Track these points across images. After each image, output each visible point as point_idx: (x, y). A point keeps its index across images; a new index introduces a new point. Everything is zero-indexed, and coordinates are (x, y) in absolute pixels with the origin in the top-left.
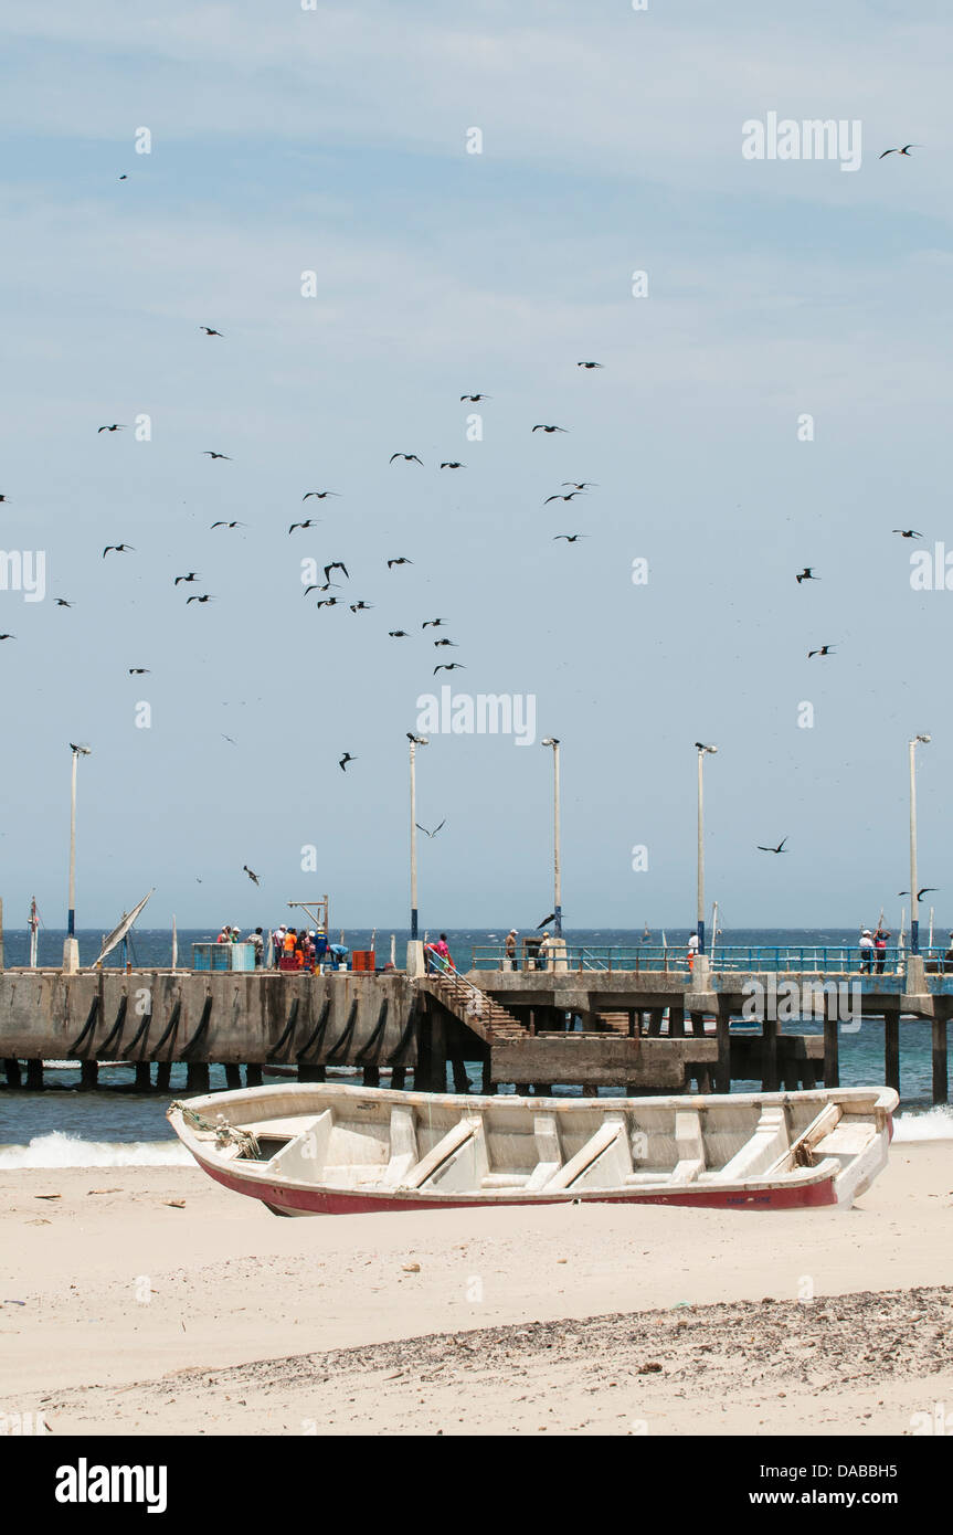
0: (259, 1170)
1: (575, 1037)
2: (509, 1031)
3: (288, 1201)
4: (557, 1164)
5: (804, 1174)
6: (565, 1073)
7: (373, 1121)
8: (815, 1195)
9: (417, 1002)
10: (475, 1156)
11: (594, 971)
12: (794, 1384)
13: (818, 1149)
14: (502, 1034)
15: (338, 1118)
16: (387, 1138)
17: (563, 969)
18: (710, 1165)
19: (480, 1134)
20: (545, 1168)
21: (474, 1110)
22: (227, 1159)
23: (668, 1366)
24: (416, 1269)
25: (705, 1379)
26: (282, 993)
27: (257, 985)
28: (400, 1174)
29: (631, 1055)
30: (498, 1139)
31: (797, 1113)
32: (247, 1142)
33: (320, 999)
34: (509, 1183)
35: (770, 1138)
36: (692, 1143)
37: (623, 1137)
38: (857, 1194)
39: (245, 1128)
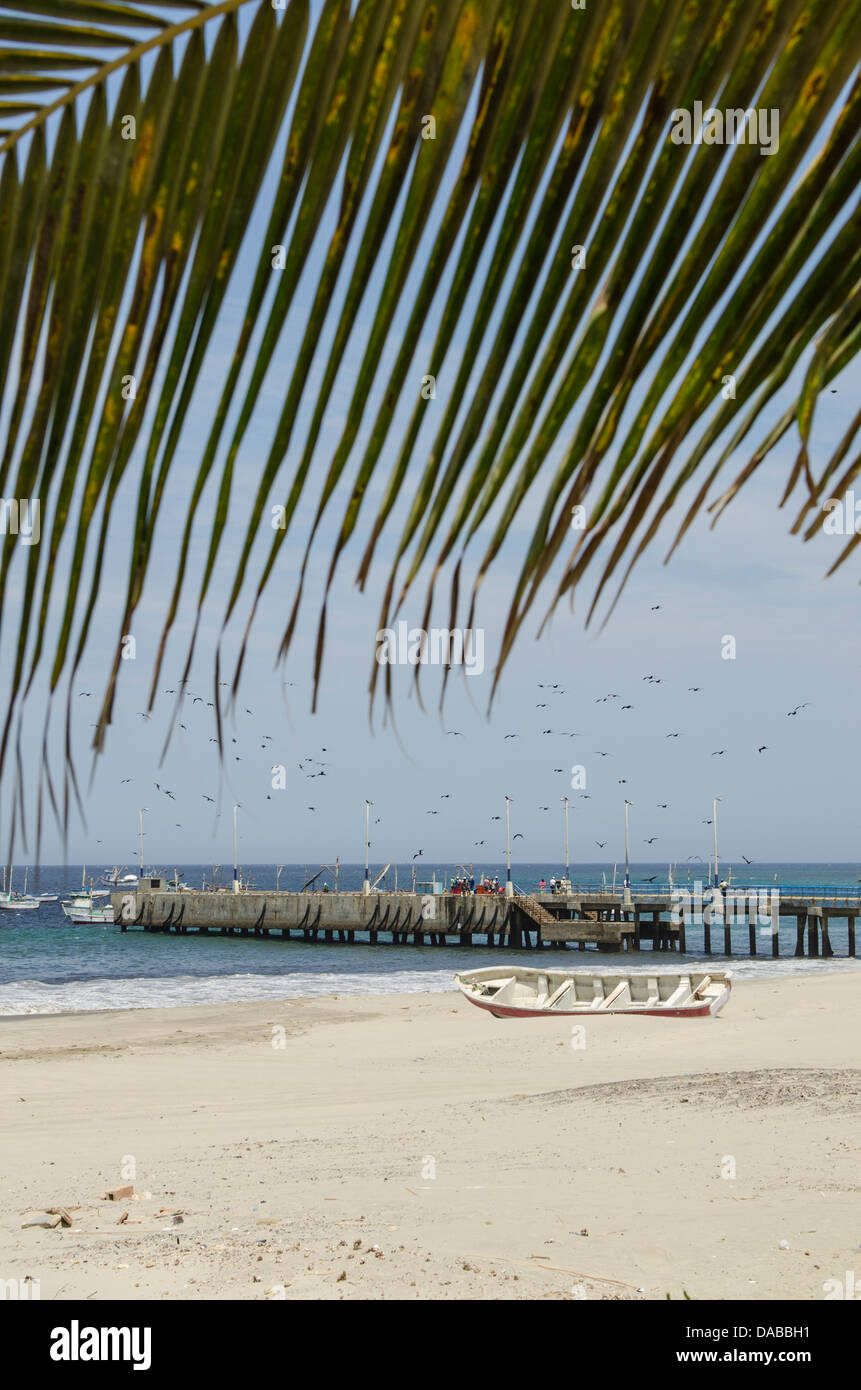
0: (489, 1000)
1: (576, 921)
2: (547, 919)
3: (499, 1012)
4: (602, 998)
5: (698, 1004)
6: (572, 937)
7: (531, 981)
8: (702, 1012)
9: (510, 907)
10: (571, 995)
11: (582, 894)
12: (734, 1108)
13: (703, 994)
14: (545, 921)
15: (518, 980)
16: (536, 988)
17: (570, 893)
18: (661, 999)
19: (572, 986)
20: (598, 1000)
21: (570, 977)
22: (477, 995)
23: (690, 1100)
24: (562, 1044)
25: (704, 1105)
26: (454, 904)
27: (443, 900)
28: (541, 1002)
29: (599, 929)
30: (580, 988)
31: (694, 980)
32: (484, 989)
33: (470, 906)
34: (584, 1006)
35: (685, 989)
36: (655, 991)
37: (628, 989)
38: (718, 1011)
39: (483, 983)
